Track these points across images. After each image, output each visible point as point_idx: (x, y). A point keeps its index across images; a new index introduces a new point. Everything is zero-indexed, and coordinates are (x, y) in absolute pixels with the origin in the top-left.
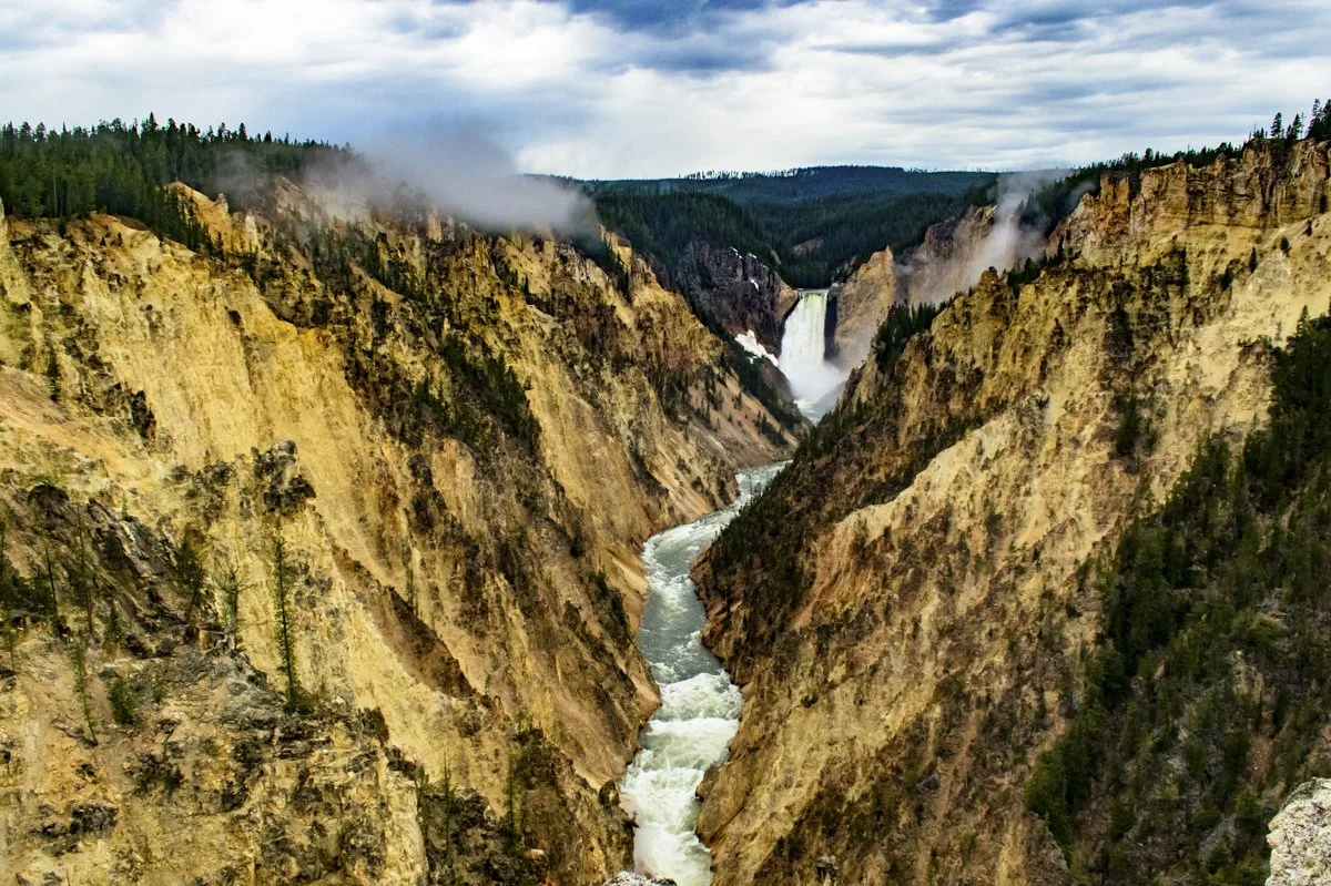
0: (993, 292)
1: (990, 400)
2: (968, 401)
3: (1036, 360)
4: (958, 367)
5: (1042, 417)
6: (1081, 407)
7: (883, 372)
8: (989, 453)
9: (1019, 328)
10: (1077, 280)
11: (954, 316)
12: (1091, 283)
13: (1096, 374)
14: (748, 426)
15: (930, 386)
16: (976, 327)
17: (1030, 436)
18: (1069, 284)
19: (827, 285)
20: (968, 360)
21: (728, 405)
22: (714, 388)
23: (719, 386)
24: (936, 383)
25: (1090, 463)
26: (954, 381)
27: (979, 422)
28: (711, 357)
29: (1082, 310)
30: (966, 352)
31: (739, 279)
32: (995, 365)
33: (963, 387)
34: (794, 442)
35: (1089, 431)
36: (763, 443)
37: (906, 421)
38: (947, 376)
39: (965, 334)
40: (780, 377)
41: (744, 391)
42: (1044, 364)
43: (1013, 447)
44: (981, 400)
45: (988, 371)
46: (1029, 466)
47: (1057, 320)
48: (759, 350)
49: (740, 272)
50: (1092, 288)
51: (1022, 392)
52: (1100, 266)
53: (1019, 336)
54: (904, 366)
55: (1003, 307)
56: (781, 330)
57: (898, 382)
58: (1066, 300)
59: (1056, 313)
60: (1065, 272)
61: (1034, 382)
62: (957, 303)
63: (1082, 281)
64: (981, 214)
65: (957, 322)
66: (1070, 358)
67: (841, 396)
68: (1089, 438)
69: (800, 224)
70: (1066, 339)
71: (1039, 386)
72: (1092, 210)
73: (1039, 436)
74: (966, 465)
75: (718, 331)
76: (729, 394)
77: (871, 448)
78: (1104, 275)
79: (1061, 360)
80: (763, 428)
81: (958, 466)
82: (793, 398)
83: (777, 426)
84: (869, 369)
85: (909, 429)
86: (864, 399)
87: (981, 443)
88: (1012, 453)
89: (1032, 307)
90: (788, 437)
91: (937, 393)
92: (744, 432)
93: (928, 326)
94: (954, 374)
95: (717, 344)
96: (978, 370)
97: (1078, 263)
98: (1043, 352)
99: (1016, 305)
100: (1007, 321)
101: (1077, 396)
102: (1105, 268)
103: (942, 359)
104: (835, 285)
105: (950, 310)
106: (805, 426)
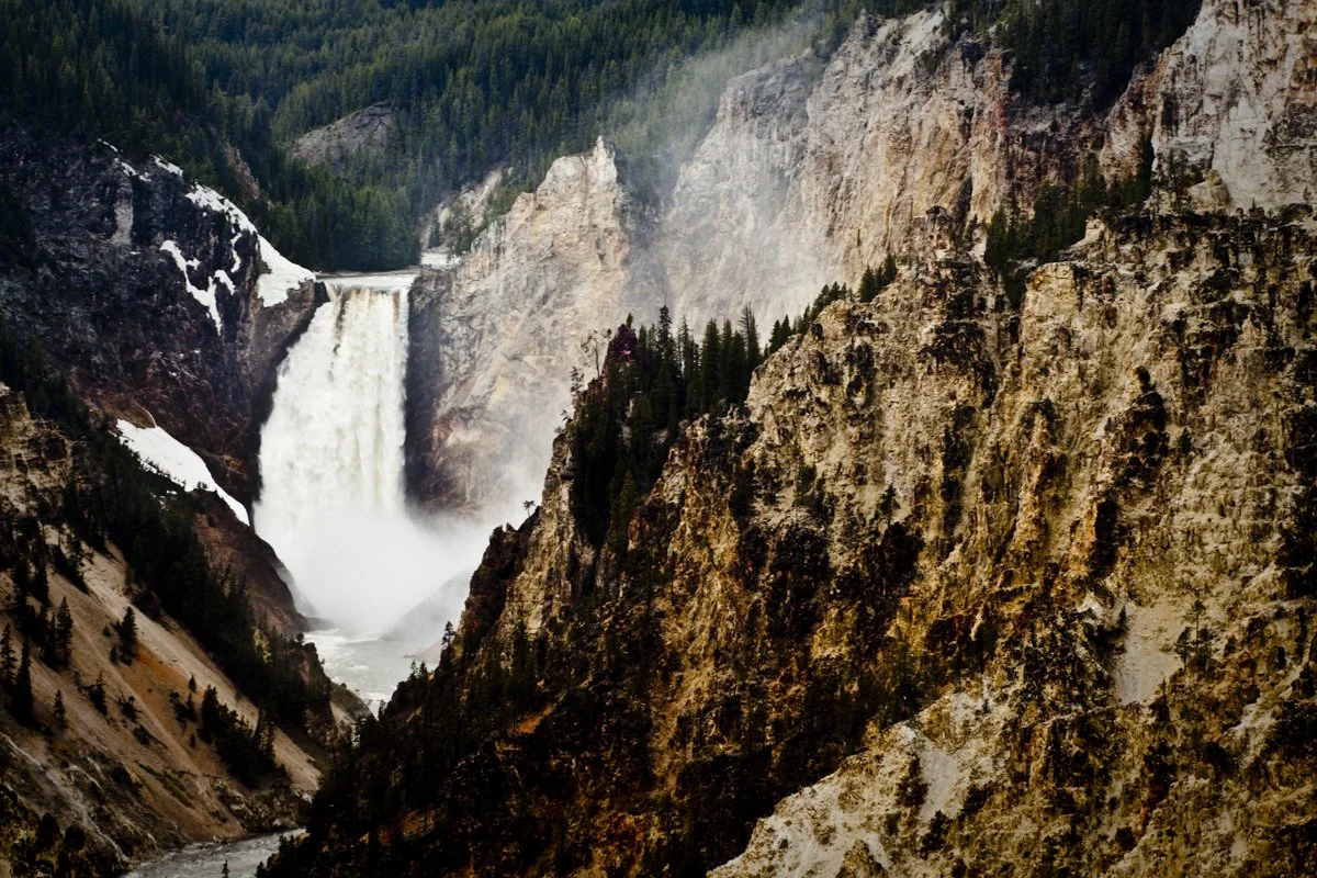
0: (941, 287)
1: (941, 632)
2: (869, 636)
3: (1083, 503)
4: (837, 526)
5: (1105, 682)
6: (1230, 649)
7: (595, 541)
8: (944, 798)
9: (1026, 398)
10: (1203, 247)
11: (821, 361)
12: (1246, 258)
13: (1272, 543)
14: (156, 721)
15: (750, 585)
16: (892, 394)
17: (1072, 744)
18: (1180, 261)
19: (403, 259)
20: (871, 497)
21: (90, 650)
22: (41, 591)
23: (57, 587)
24: (766, 577)
25: (1262, 824)
26: (823, 570)
27: (907, 701)
28: (32, 492)
29: (1223, 340)
30: (859, 476)
31: (121, 238)
32: (952, 517)
33: (852, 585)
34: (307, 776)
35: (1257, 722)
36: (204, 778)
37: (674, 695)
38: (803, 552)
39: (855, 419)
40: (262, 559)
41: (142, 603)
42: (1107, 513)
43: (1020, 778)
44: (910, 632)
45: (929, 536)
46: (1072, 839)
47: (1143, 375)
48: (187, 469)
49: (125, 216)
50: (1250, 274)
51: (1039, 607)
52: (1271, 207)
53: (1028, 422)
54: (662, 519)
55: (976, 333)
56: (261, 406)
57: (646, 571)
58: (1171, 311)
59: (1137, 350)
60: (1166, 221)
61: (1077, 571)
62: (830, 323)
63: (1219, 252)
64: (896, 39)
65: (832, 379)
66: (1190, 494)
67: (456, 613)
68: (1257, 743)
69: (317, 68)
70: (1174, 432)
71: (1091, 583)
72: (1241, 32)
73: (1101, 743)
74: (873, 840)
75: (56, 406)
76: (94, 613)
77: (562, 788)
78: (1286, 232)
79: (1163, 500)
80: (207, 722)
81: (844, 841)
82: (302, 624)
83: (248, 715)
84: (550, 529)
85: (684, 722)
86: (534, 625)
87: (915, 767)
88: (1015, 798)
89: (1066, 334)
90: (287, 753)
91: (772, 607)
92: (143, 737)
93: (739, 394)
94: (822, 543)
95: (55, 451)
96: (896, 530)
97: (1202, 196)
98: (1106, 476)
99: (1014, 329)
100: (987, 380)
101: (1214, 612)
102: (1290, 212)
103: (788, 495)
104: (434, 259)
105: (810, 345)
106: (339, 714)
